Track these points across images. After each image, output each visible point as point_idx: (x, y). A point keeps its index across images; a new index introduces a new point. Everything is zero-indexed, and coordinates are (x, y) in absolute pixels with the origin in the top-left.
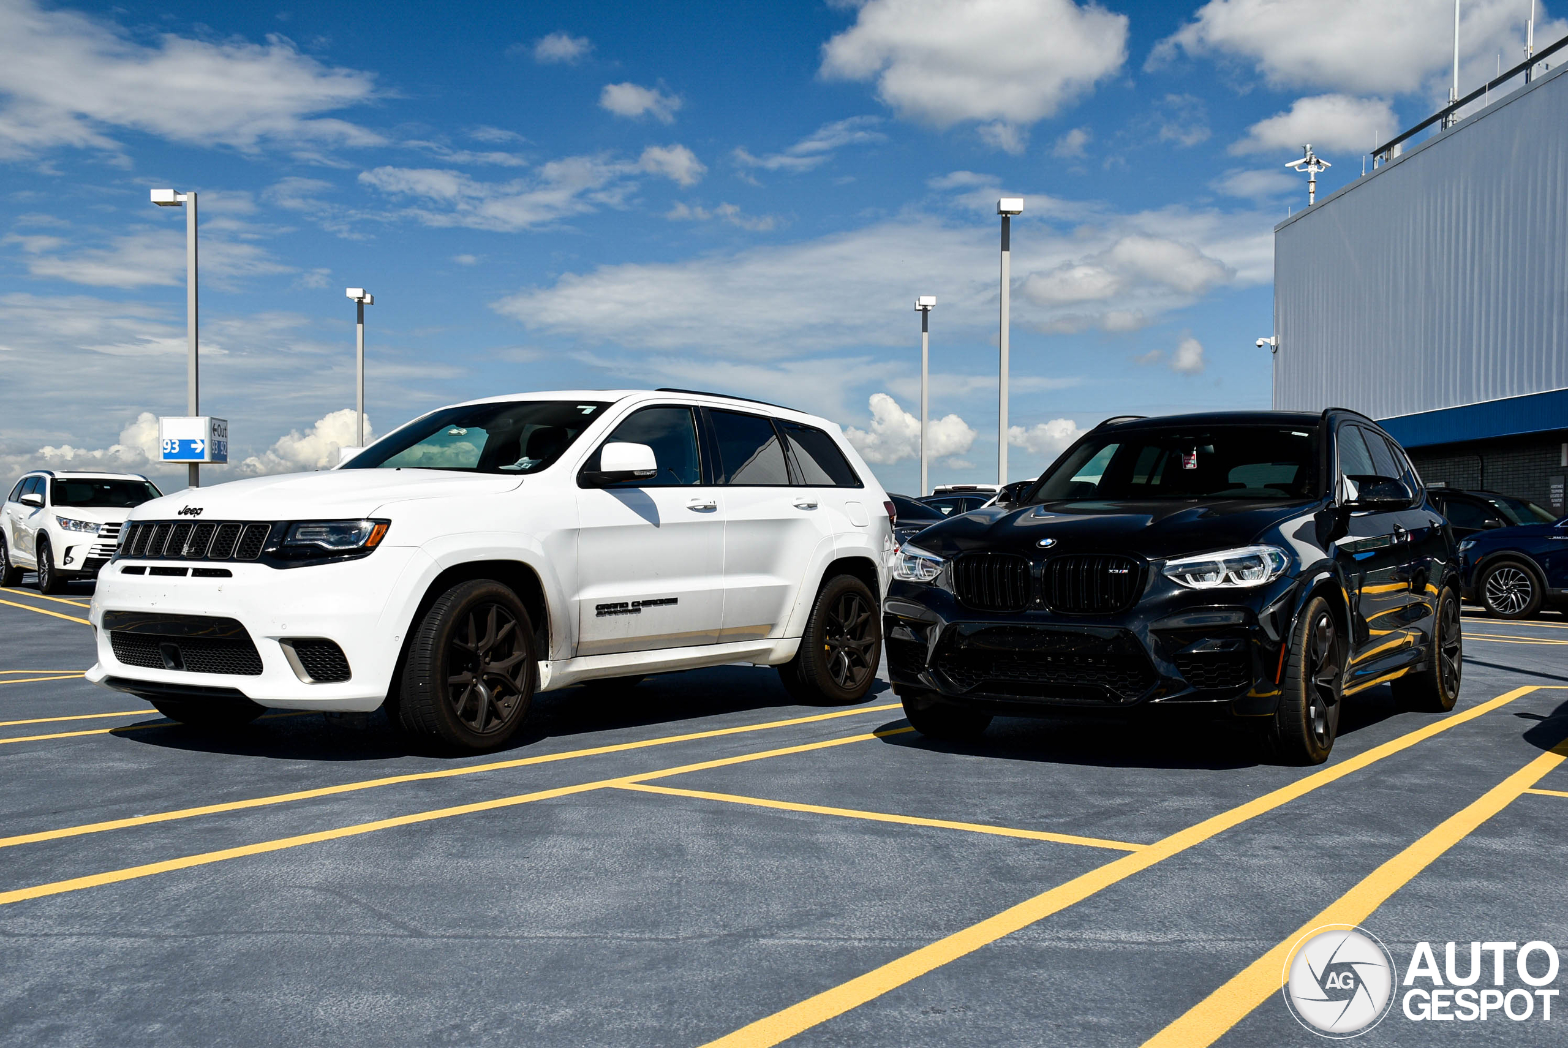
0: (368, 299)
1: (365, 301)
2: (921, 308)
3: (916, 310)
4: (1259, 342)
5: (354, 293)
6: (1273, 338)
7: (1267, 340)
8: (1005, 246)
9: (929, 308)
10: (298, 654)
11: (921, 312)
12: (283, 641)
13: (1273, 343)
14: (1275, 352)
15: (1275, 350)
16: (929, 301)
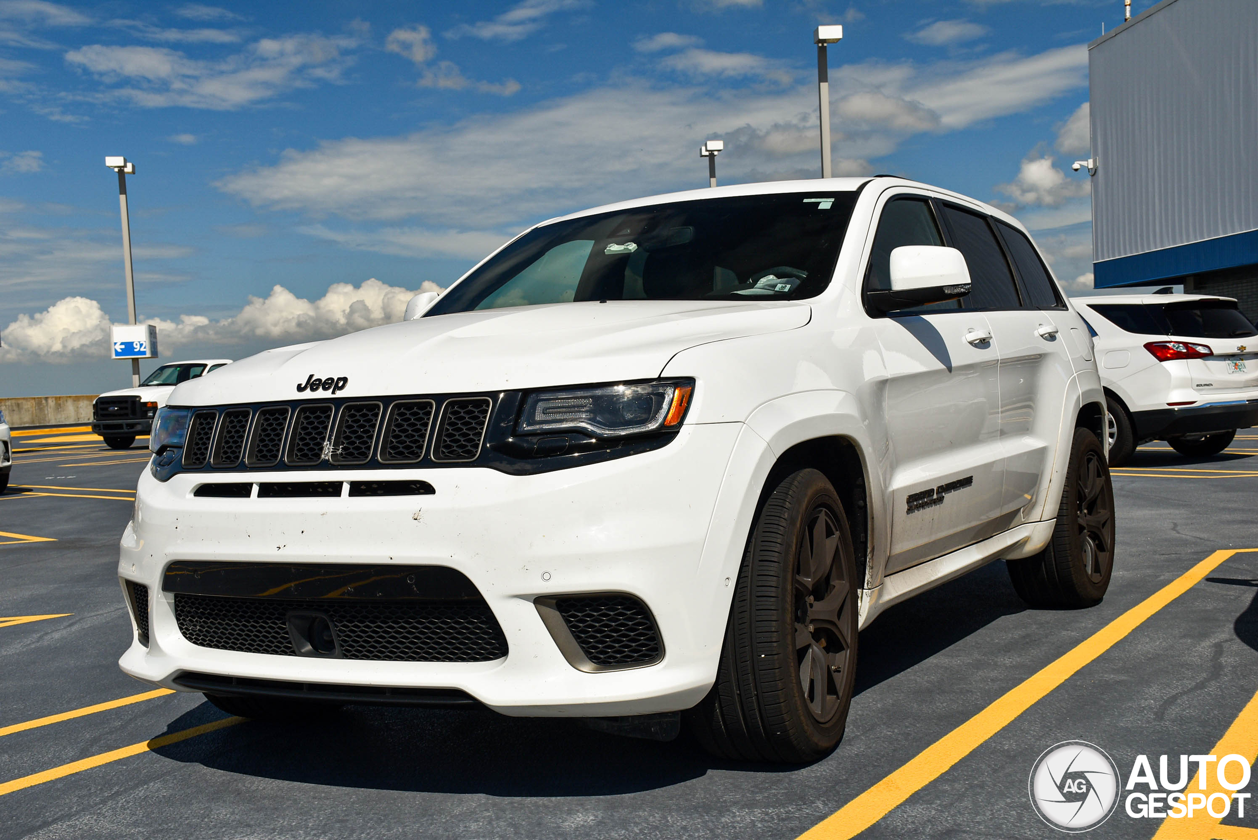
0: (129, 169)
1: (126, 170)
2: (707, 153)
3: (702, 156)
4: (1076, 165)
5: (114, 161)
6: (1091, 161)
7: (1084, 163)
8: (823, 77)
9: (716, 153)
10: (567, 621)
11: (708, 158)
12: (541, 601)
13: (1091, 166)
14: (1093, 176)
15: (1094, 173)
16: (716, 145)
